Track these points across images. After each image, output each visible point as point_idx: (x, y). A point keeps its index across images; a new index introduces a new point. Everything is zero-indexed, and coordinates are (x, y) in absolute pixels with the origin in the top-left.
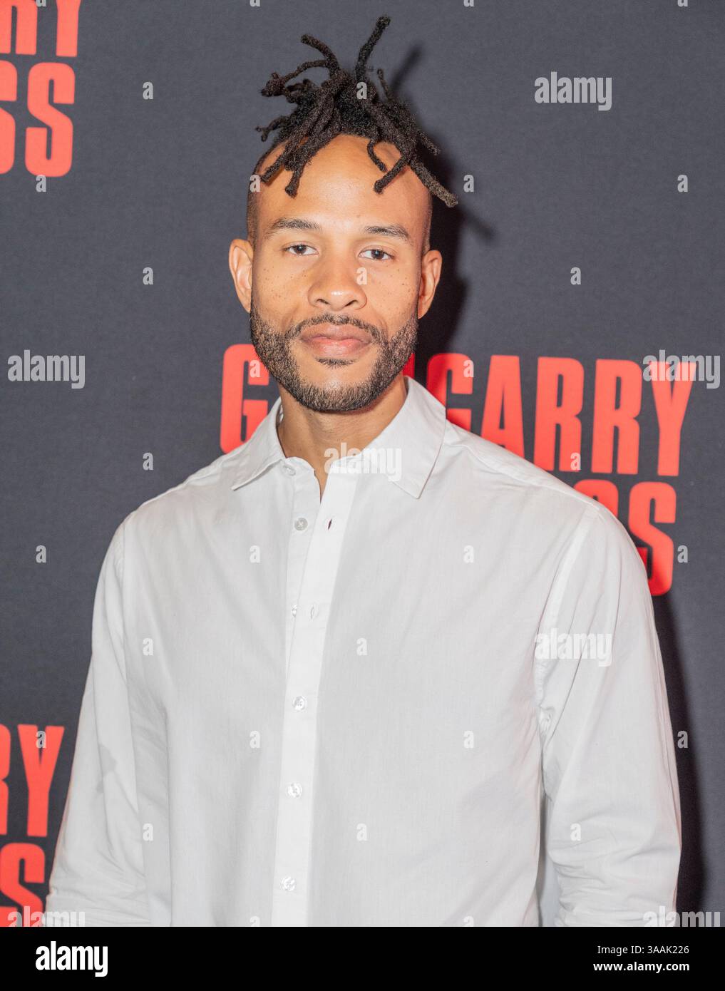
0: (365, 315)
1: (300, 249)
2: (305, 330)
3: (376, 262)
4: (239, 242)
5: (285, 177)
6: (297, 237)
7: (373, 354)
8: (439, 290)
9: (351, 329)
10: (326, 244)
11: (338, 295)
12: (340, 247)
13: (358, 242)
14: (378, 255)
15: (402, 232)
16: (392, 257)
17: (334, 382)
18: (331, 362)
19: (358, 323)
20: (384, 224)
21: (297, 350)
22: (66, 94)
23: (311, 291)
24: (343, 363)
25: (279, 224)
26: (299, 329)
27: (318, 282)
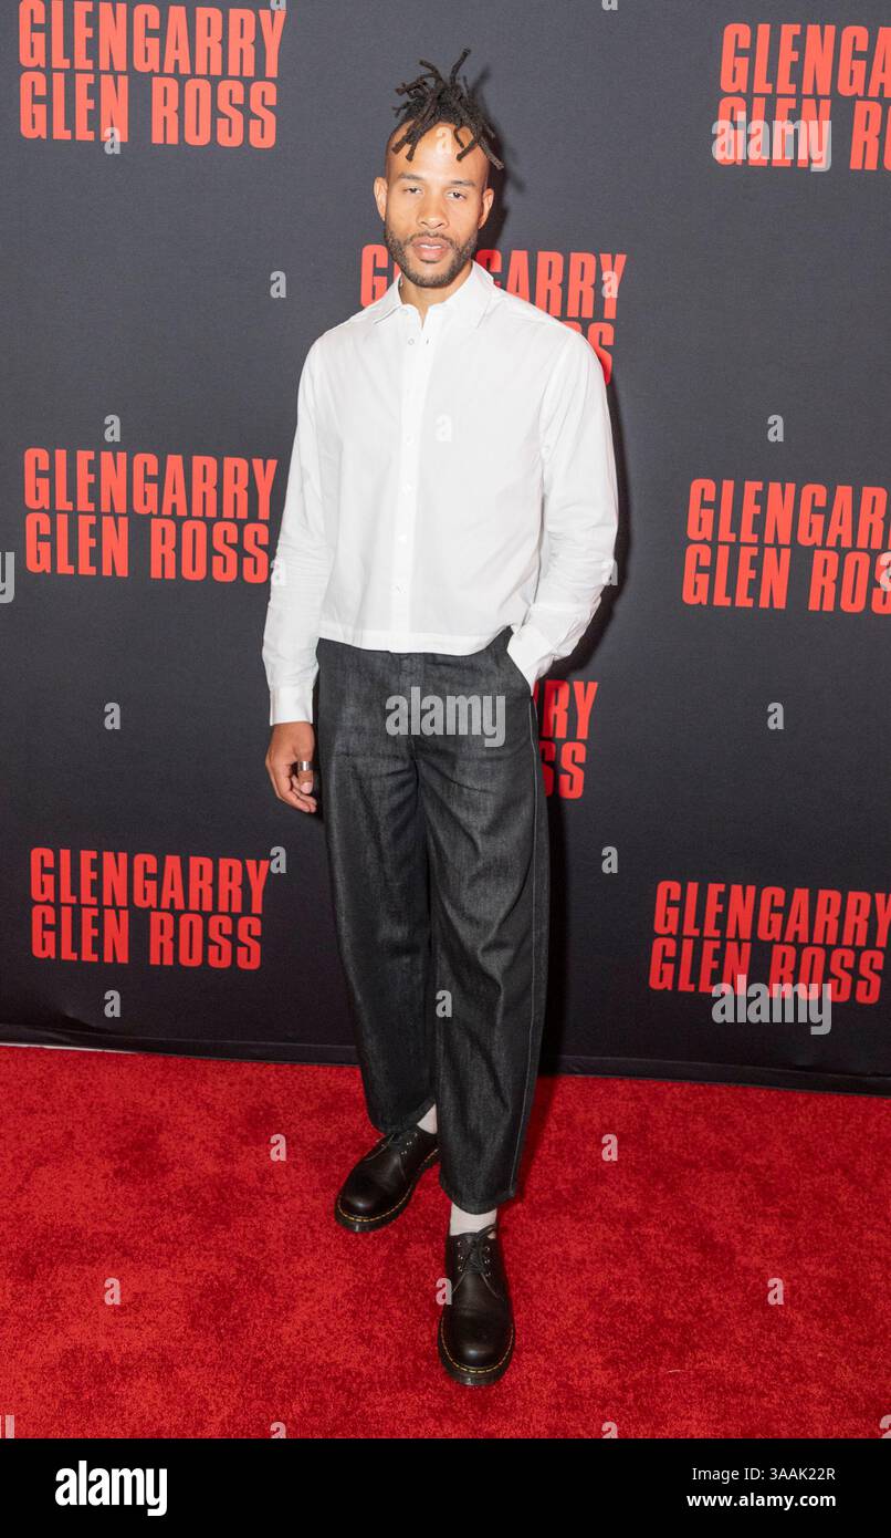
0: (448, 232)
1: (413, 191)
2: (415, 240)
3: (456, 200)
4: (381, 179)
5: (406, 149)
6: (413, 184)
7: (451, 256)
8: (491, 211)
9: (439, 240)
10: (427, 188)
11: (433, 220)
12: (436, 192)
13: (445, 189)
14: (457, 196)
15: (471, 184)
16: (465, 197)
17: (428, 272)
18: (428, 262)
19: (443, 237)
20: (461, 179)
21: (409, 252)
22: (272, 100)
23: (418, 218)
24: (434, 262)
25: (402, 176)
26: (411, 240)
27: (423, 212)
